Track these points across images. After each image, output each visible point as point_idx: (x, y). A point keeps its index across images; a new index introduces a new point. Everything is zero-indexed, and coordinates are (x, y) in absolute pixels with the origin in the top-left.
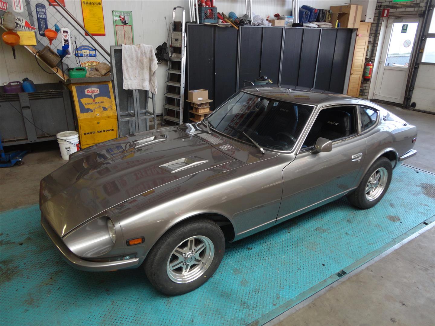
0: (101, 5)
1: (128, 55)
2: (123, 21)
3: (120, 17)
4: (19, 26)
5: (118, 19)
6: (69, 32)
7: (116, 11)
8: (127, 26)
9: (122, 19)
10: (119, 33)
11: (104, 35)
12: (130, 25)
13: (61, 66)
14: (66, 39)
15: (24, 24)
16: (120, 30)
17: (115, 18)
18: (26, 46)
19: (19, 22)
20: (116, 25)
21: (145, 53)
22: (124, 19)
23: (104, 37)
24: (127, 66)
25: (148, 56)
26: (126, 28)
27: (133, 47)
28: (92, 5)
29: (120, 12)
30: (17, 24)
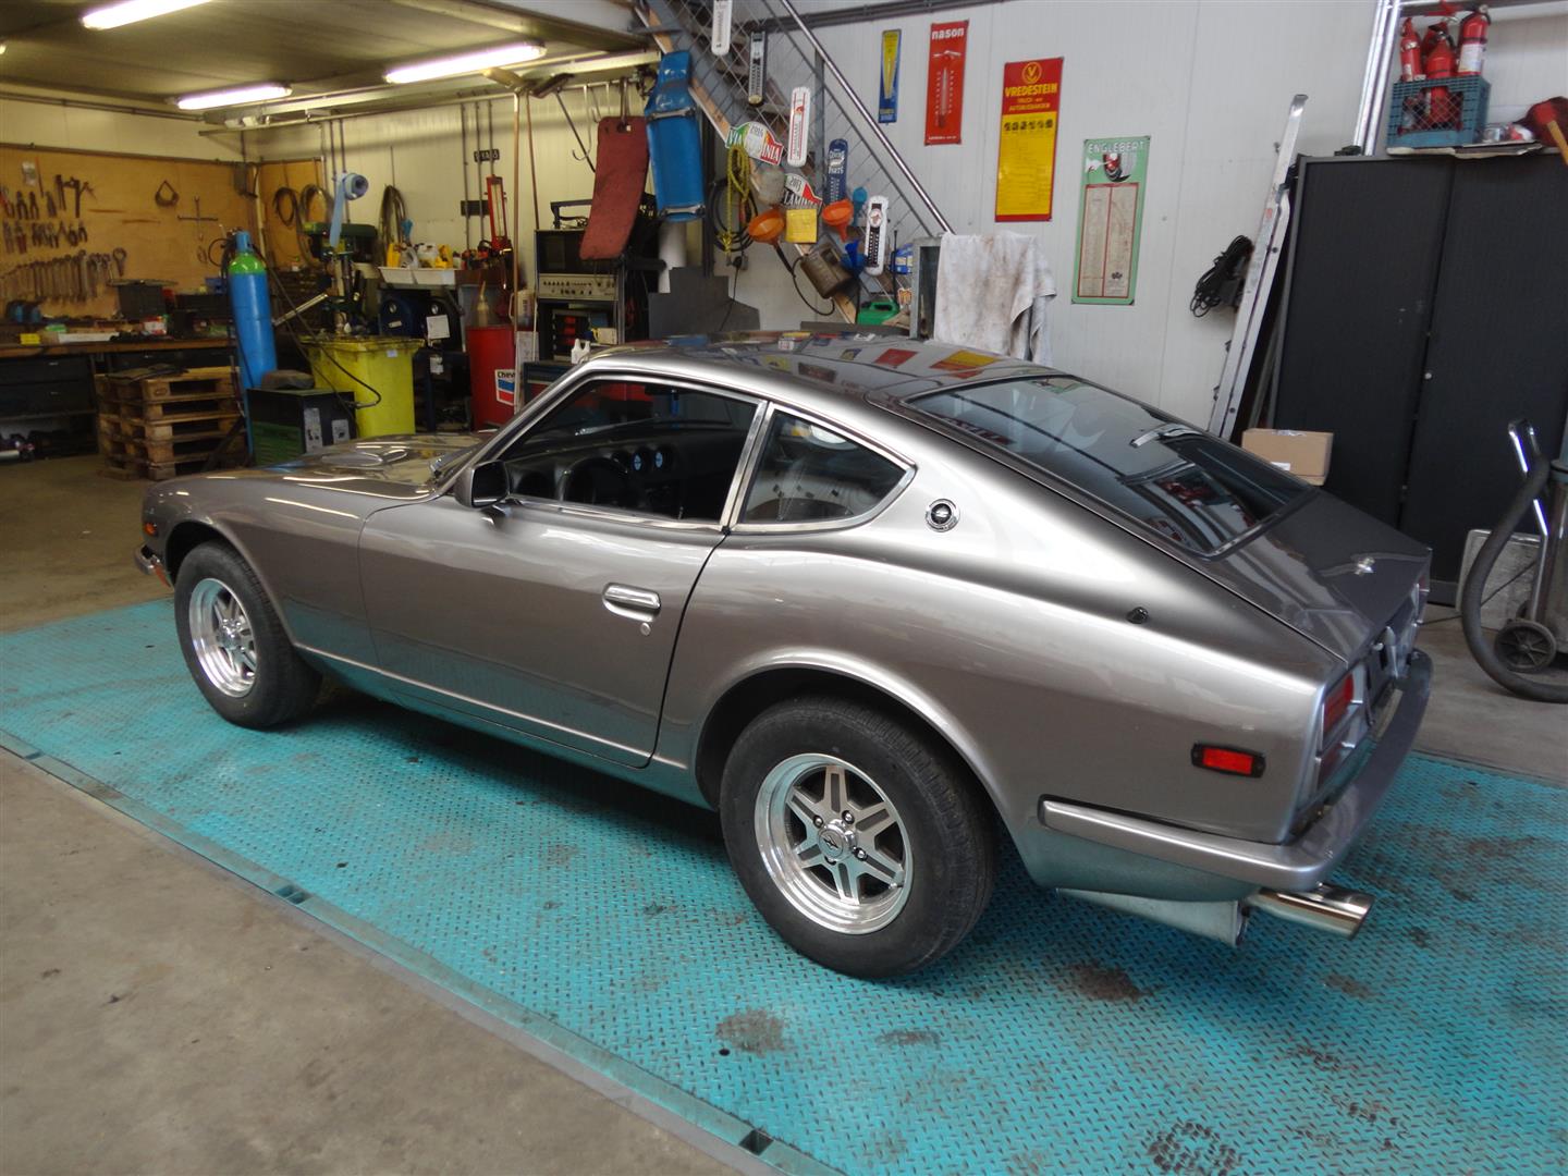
0: (1053, 129)
1: (954, 265)
2: (1112, 171)
3: (1105, 158)
4: (792, 196)
5: (1097, 164)
6: (885, 206)
7: (1095, 142)
8: (1125, 185)
9: (1110, 165)
10: (1093, 208)
11: (1047, 218)
12: (1132, 184)
13: (855, 299)
14: (875, 226)
15: (801, 193)
16: (1099, 200)
17: (1089, 163)
18: (799, 244)
19: (794, 189)
20: (1088, 186)
21: (1004, 258)
22: (1117, 163)
23: (1046, 223)
24: (947, 300)
25: (1012, 270)
26: (1122, 193)
27: (971, 241)
28: (1028, 130)
29: (1109, 143)
30: (791, 192)
